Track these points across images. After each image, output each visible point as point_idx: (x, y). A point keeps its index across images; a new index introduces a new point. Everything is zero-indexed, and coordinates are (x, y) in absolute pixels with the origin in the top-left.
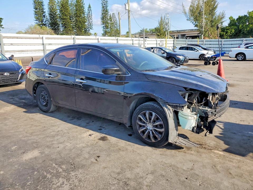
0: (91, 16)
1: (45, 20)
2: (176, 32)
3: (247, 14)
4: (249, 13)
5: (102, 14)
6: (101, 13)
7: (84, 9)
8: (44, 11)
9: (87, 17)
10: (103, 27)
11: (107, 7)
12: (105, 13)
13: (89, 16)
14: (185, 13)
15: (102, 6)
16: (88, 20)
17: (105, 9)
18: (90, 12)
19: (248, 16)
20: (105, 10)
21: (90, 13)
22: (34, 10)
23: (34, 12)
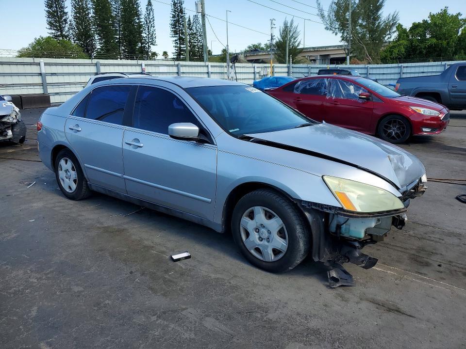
0: (152, 20)
1: (66, 29)
2: (312, 50)
3: (428, 19)
4: (432, 17)
5: (173, 17)
6: (171, 16)
7: (138, 7)
8: (66, 10)
9: (145, 23)
10: (176, 40)
11: (182, 5)
12: (178, 15)
13: (150, 21)
14: (323, 16)
15: (173, 3)
16: (147, 29)
17: (179, 7)
18: (151, 13)
19: (429, 22)
20: (178, 9)
21: (151, 15)
22: (47, 9)
23: (46, 12)
